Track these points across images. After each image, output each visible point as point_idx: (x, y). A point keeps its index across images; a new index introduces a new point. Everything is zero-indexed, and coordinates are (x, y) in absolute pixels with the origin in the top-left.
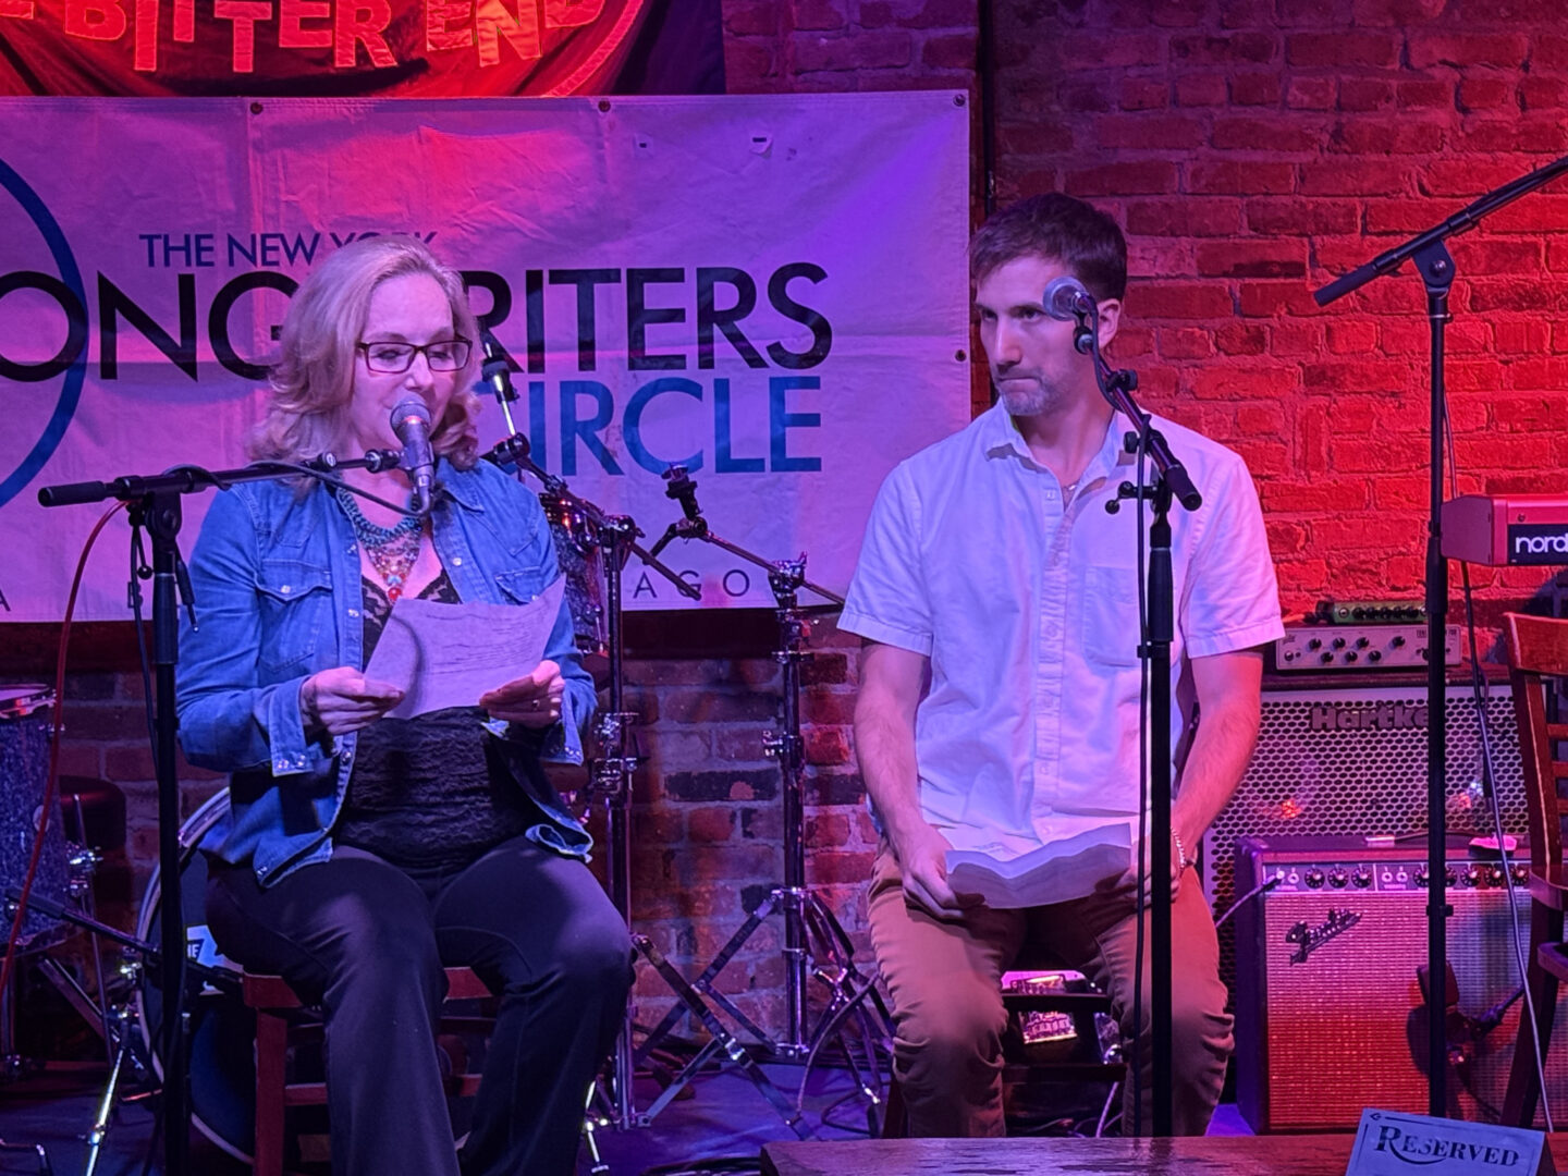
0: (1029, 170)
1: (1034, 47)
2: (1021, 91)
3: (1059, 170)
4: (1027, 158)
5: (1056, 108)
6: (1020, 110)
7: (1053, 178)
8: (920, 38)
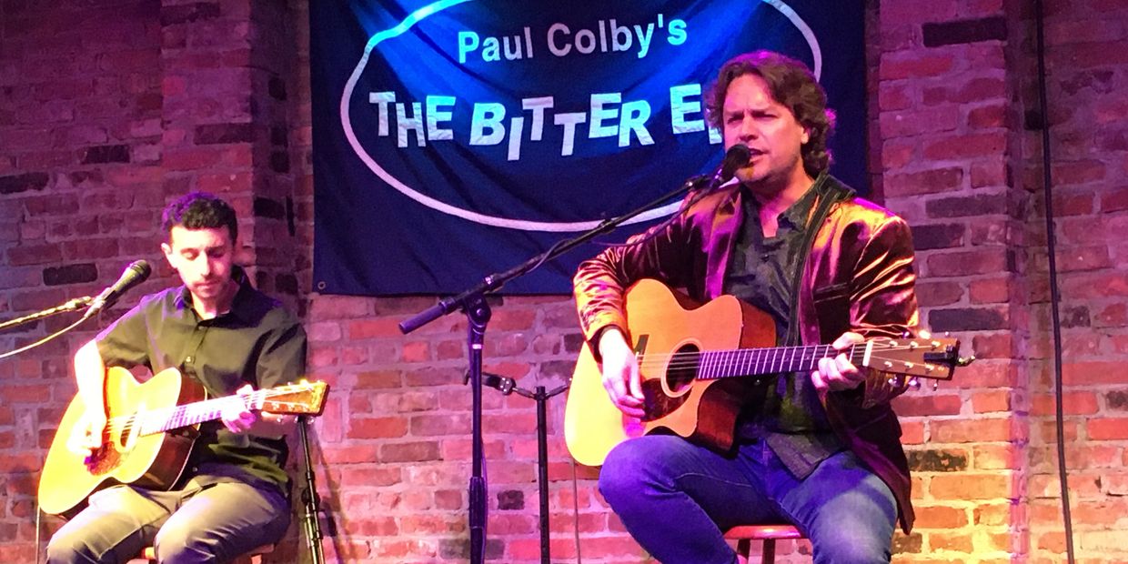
0: (1075, 195)
1: (1075, 109)
2: (1067, 140)
3: (1096, 193)
4: (1073, 187)
5: (1094, 150)
6: (1068, 154)
7: (1092, 199)
8: (966, 109)
